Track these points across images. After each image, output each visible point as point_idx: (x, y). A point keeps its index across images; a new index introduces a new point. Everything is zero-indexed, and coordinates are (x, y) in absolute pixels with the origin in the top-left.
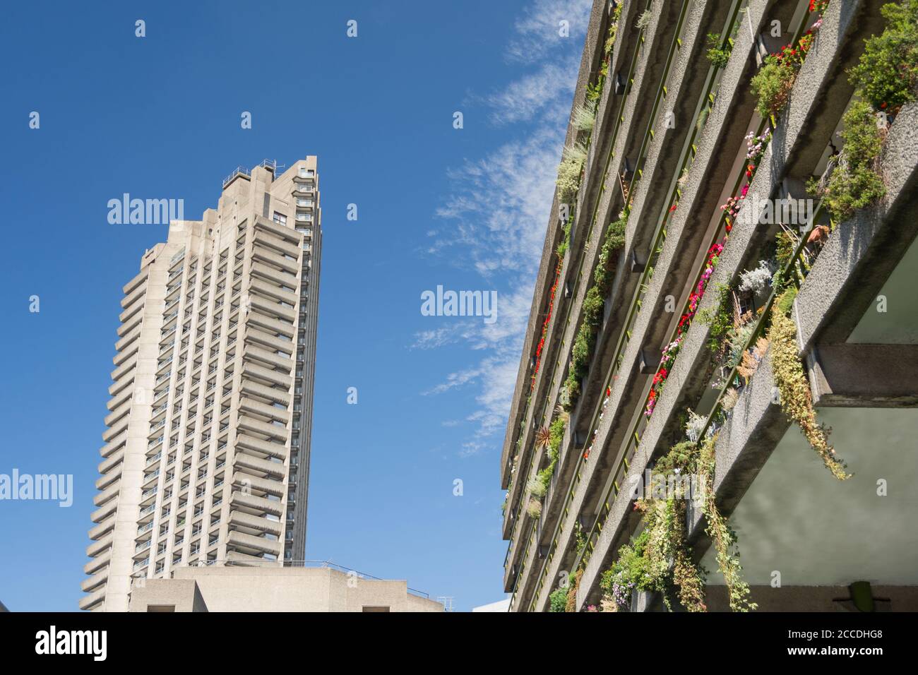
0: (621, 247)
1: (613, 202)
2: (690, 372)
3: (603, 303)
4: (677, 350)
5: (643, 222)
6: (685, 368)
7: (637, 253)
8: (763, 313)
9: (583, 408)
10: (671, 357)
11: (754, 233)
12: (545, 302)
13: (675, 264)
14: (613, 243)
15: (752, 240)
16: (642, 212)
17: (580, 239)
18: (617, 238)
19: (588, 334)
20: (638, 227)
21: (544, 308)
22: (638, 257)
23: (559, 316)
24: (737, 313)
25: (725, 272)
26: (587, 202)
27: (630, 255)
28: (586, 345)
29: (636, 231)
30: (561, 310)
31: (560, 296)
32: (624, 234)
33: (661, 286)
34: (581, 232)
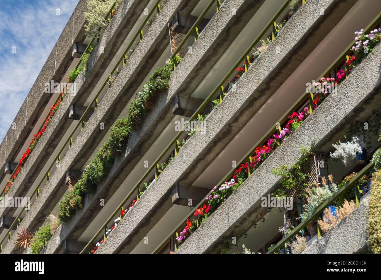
0: (165, 90)
1: (154, 47)
2: (245, 213)
3: (129, 133)
4: (230, 192)
5: (194, 74)
6: (238, 209)
7: (180, 98)
8: (351, 181)
9: (80, 221)
10: (219, 196)
11: (350, 113)
12: (35, 116)
13: (236, 118)
14: (158, 85)
15: (346, 118)
16: (197, 65)
17: (97, 69)
18: (163, 81)
19: (106, 157)
20: (188, 76)
21: (32, 121)
22: (181, 102)
23: (56, 132)
24: (315, 175)
25: (307, 138)
26: (114, 39)
27: (173, 99)
28: (102, 167)
29: (186, 79)
30: (59, 127)
31: (62, 115)
32: (169, 79)
33: (215, 134)
34: (100, 64)
